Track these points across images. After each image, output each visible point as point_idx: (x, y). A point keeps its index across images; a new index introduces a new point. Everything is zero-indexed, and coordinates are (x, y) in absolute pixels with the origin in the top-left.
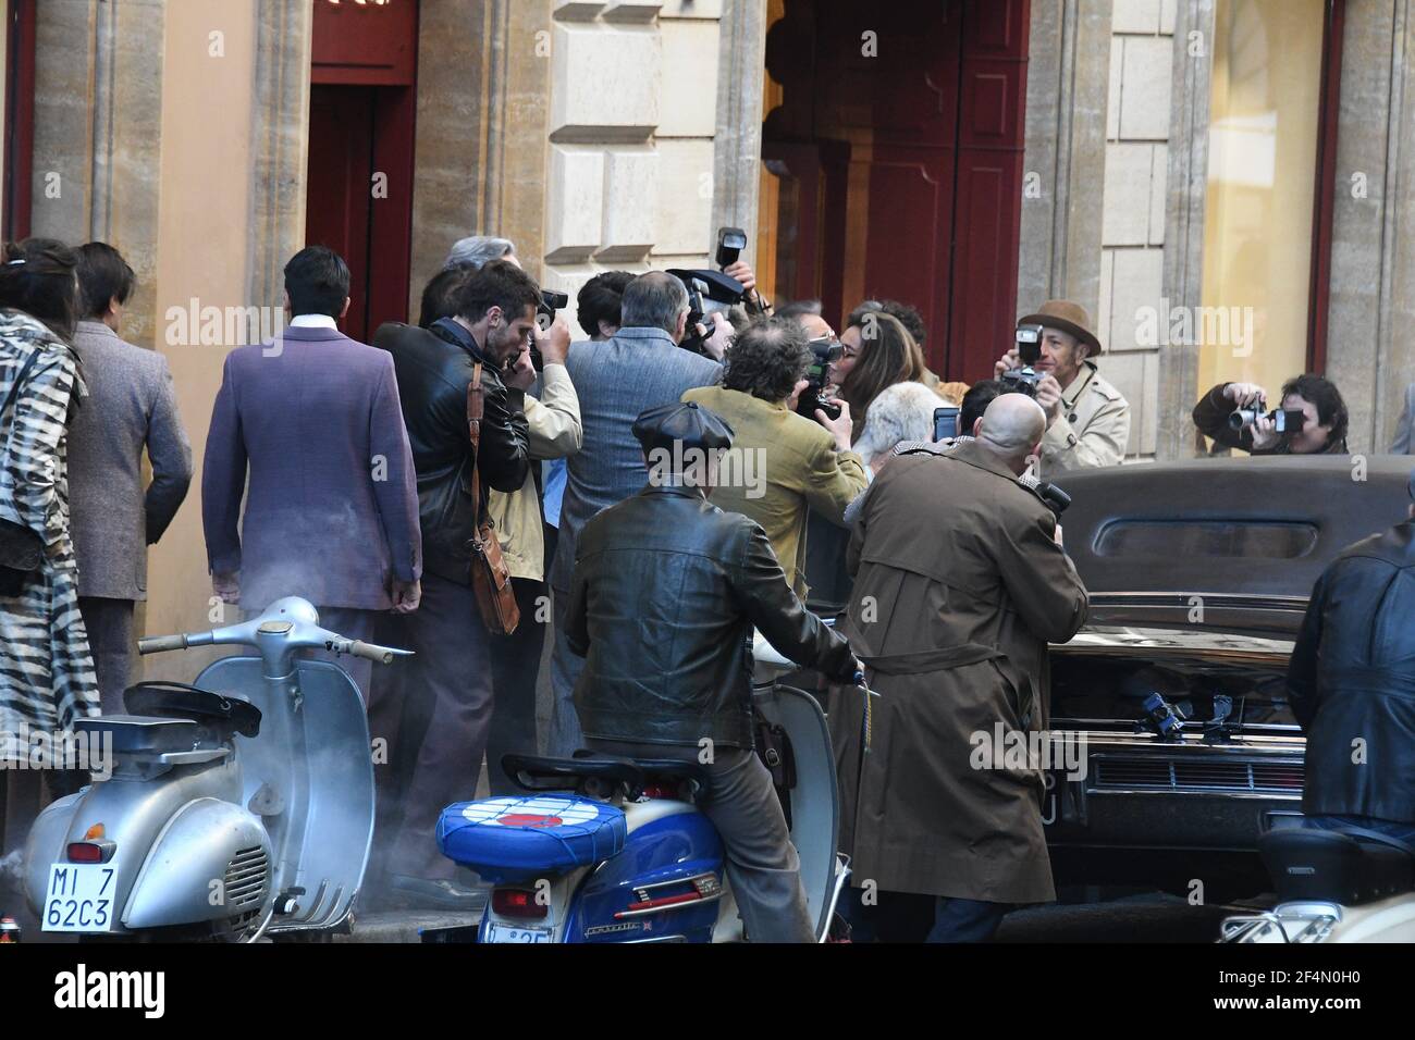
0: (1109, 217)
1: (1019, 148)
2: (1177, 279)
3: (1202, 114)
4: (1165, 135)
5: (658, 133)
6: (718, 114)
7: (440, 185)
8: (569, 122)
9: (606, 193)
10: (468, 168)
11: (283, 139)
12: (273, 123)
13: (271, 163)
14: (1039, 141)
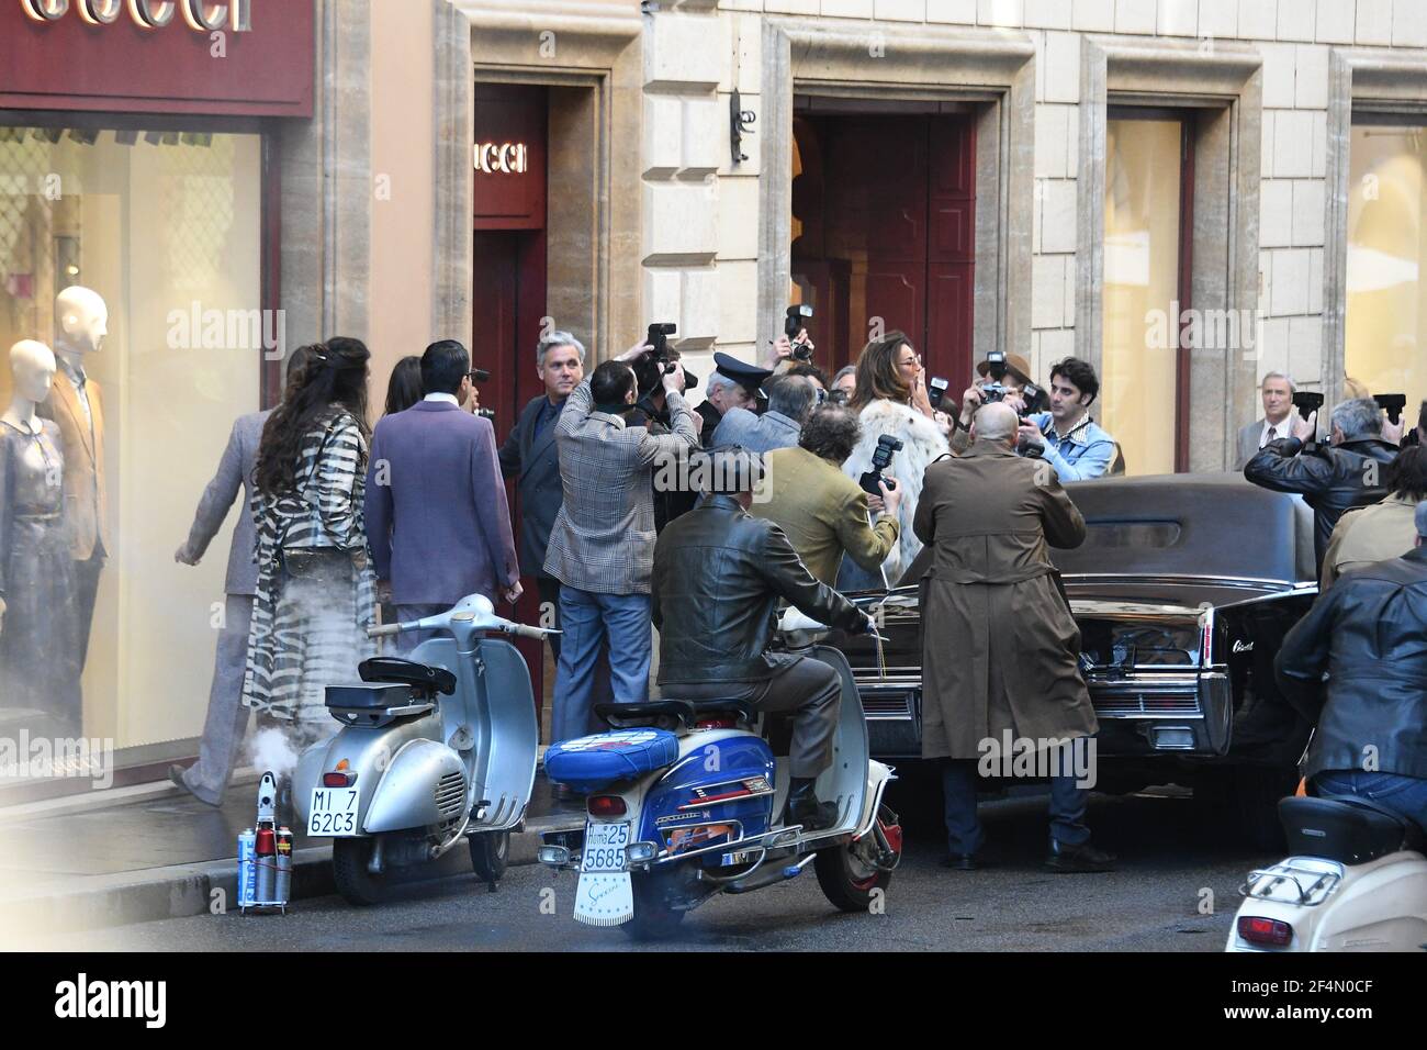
0: (1036, 308)
1: (971, 261)
2: (1085, 351)
3: (1099, 233)
4: (1074, 250)
5: (717, 257)
6: (759, 243)
7: (565, 298)
8: (655, 252)
9: (682, 302)
10: (585, 285)
11: (455, 269)
12: (448, 257)
13: (447, 287)
14: (985, 256)
